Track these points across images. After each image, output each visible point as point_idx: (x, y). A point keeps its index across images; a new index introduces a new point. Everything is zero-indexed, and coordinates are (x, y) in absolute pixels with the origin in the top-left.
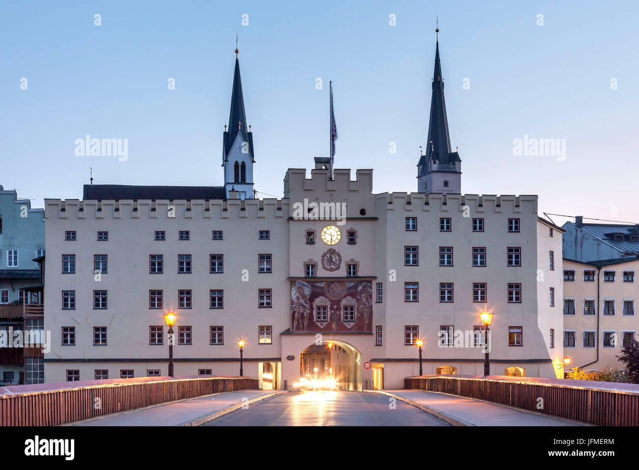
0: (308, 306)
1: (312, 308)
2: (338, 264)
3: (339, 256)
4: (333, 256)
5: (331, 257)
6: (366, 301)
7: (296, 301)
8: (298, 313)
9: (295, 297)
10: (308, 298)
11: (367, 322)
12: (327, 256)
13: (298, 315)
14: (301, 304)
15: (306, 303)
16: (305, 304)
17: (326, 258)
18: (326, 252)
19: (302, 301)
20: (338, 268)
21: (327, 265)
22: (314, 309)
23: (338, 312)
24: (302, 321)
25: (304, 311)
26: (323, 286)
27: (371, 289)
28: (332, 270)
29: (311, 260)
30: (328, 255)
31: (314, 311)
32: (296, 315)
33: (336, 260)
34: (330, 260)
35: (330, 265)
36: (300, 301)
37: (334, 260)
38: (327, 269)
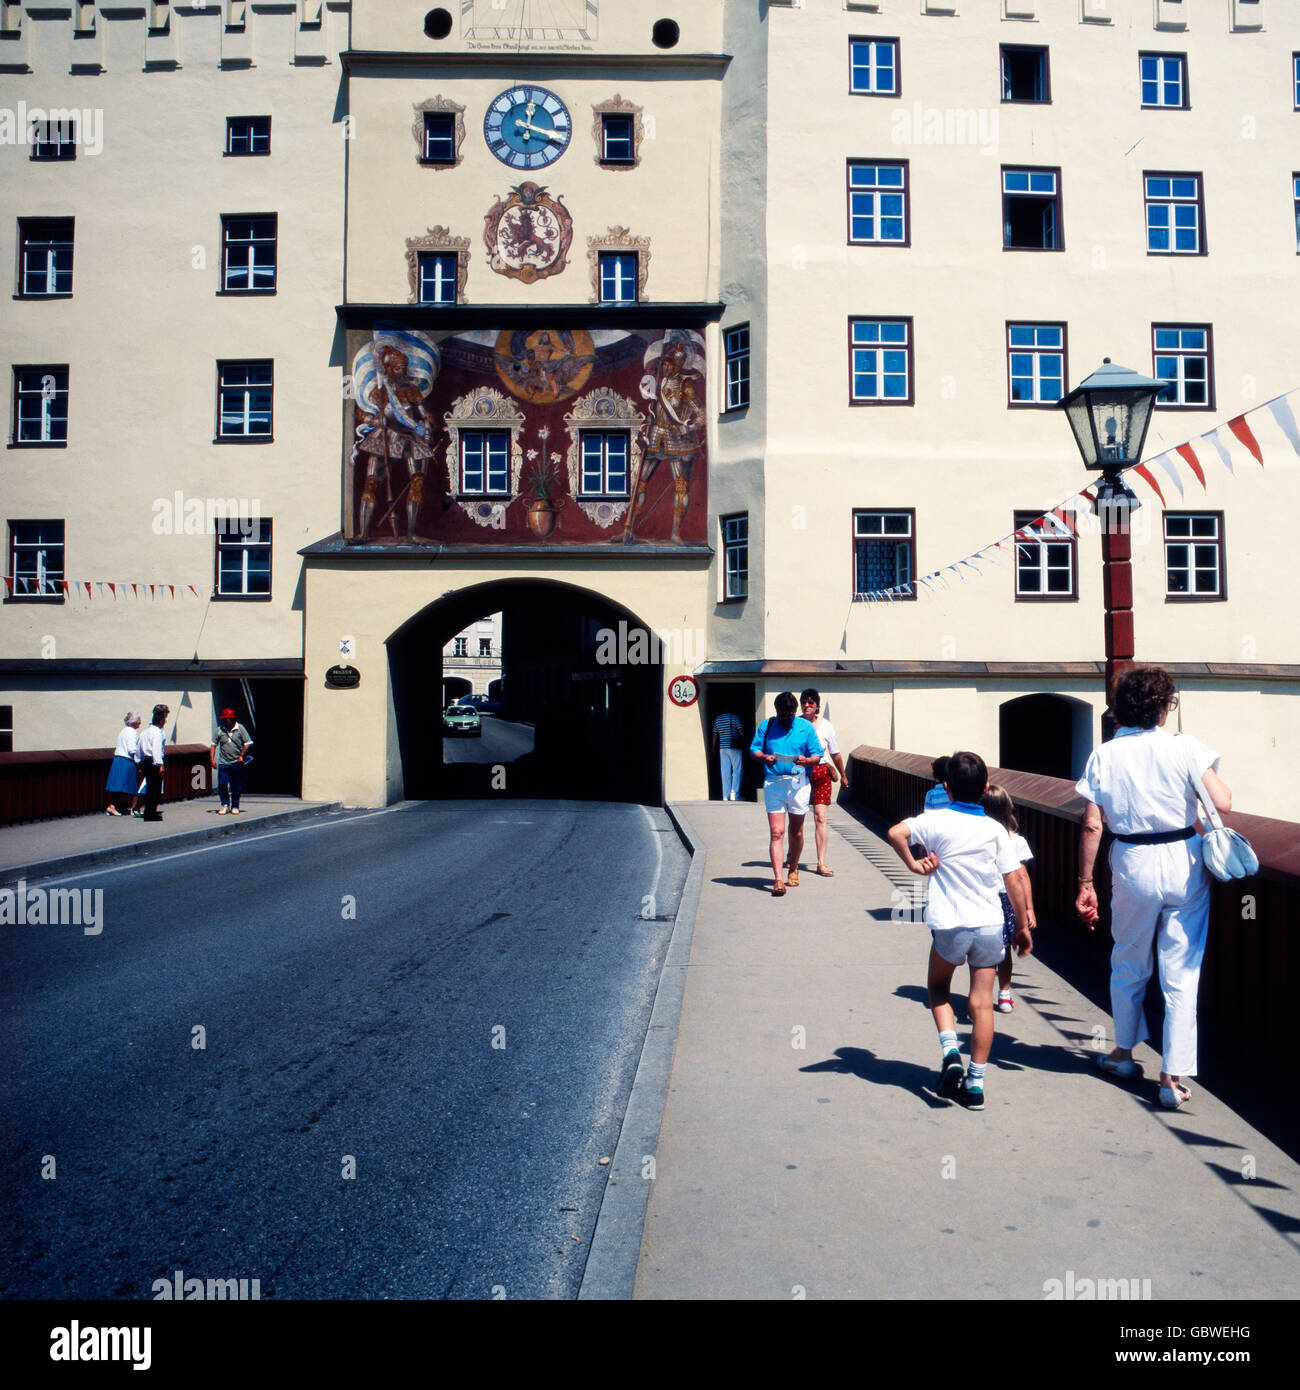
0: (423, 429)
1: (440, 440)
2: (556, 250)
3: (563, 214)
4: (535, 215)
5: (526, 219)
6: (678, 410)
7: (370, 407)
8: (380, 459)
9: (367, 392)
10: (425, 393)
11: (685, 500)
12: (509, 218)
13: (380, 470)
14: (392, 422)
15: (417, 417)
16: (410, 422)
17: (503, 224)
18: (505, 198)
19: (398, 409)
20: (556, 267)
21: (511, 254)
22: (448, 442)
23: (556, 458)
24: (395, 496)
25: (408, 449)
26: (492, 344)
27: (698, 357)
28: (530, 275)
29: (440, 232)
30: (515, 212)
31: (451, 451)
32: (371, 471)
33: (549, 234)
34: (524, 234)
35: (522, 253)
36: (388, 409)
37: (540, 232)
38: (509, 272)
